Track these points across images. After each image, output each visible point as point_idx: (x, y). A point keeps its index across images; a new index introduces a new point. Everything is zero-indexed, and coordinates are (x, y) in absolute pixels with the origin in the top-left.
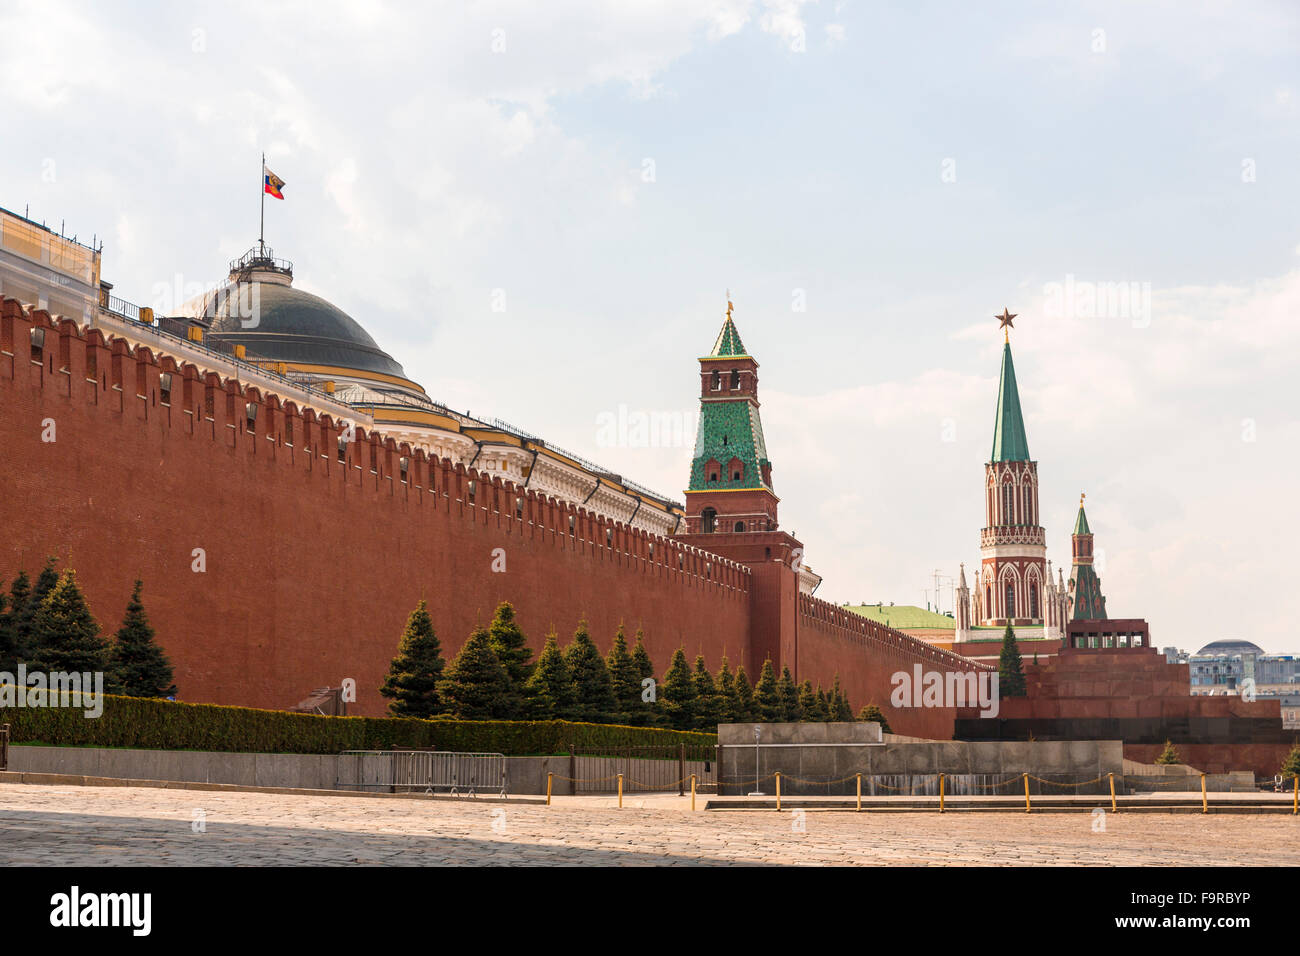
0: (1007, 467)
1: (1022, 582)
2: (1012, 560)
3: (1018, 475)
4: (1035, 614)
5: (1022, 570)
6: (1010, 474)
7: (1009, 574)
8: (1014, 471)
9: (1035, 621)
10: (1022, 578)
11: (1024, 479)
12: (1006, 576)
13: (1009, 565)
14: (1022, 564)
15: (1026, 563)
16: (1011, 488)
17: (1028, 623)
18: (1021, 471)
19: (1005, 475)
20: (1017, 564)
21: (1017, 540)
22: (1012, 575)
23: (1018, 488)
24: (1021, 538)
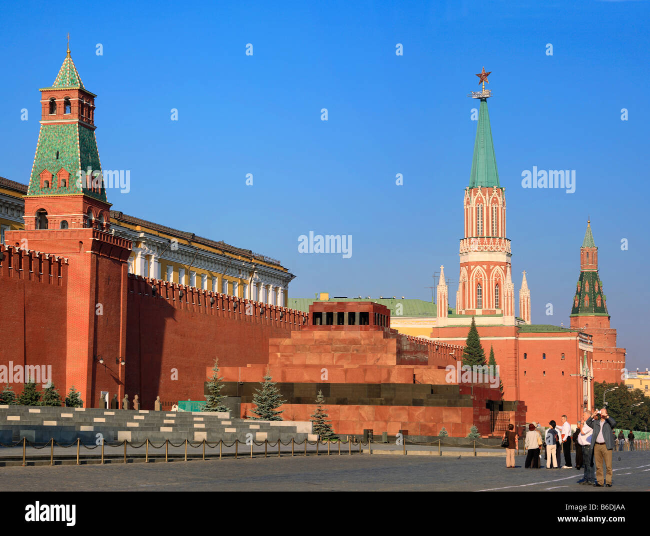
0: (479, 191)
1: (489, 281)
2: (481, 264)
3: (487, 198)
4: (498, 306)
5: (489, 271)
6: (481, 197)
7: (478, 275)
8: (485, 195)
9: (498, 312)
10: (489, 278)
11: (493, 201)
12: (476, 276)
13: (478, 267)
14: (488, 267)
15: (492, 267)
16: (482, 208)
17: (492, 314)
18: (490, 195)
19: (478, 198)
20: (485, 267)
21: (486, 248)
22: (481, 276)
23: (487, 208)
24: (488, 247)
